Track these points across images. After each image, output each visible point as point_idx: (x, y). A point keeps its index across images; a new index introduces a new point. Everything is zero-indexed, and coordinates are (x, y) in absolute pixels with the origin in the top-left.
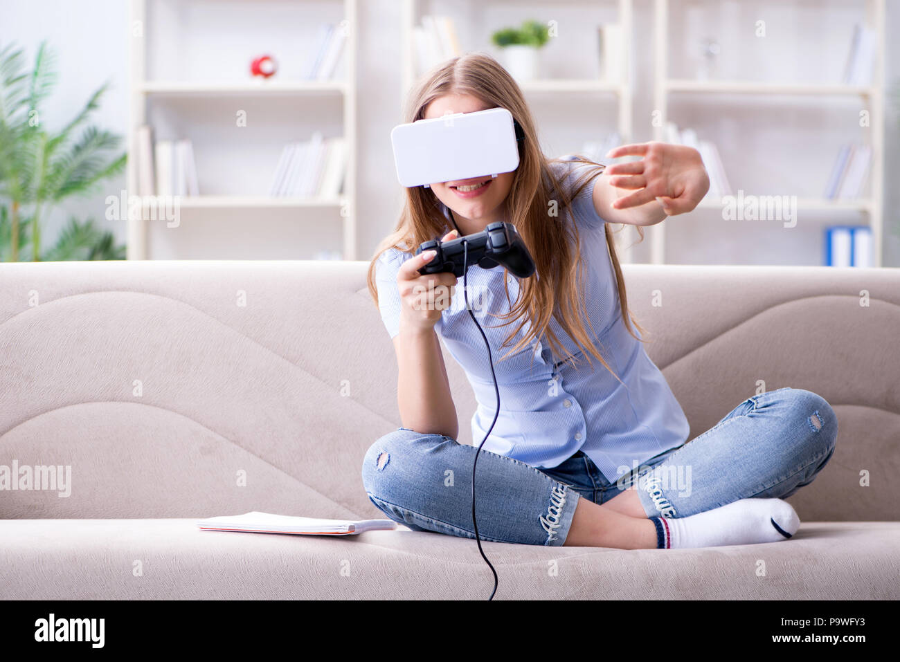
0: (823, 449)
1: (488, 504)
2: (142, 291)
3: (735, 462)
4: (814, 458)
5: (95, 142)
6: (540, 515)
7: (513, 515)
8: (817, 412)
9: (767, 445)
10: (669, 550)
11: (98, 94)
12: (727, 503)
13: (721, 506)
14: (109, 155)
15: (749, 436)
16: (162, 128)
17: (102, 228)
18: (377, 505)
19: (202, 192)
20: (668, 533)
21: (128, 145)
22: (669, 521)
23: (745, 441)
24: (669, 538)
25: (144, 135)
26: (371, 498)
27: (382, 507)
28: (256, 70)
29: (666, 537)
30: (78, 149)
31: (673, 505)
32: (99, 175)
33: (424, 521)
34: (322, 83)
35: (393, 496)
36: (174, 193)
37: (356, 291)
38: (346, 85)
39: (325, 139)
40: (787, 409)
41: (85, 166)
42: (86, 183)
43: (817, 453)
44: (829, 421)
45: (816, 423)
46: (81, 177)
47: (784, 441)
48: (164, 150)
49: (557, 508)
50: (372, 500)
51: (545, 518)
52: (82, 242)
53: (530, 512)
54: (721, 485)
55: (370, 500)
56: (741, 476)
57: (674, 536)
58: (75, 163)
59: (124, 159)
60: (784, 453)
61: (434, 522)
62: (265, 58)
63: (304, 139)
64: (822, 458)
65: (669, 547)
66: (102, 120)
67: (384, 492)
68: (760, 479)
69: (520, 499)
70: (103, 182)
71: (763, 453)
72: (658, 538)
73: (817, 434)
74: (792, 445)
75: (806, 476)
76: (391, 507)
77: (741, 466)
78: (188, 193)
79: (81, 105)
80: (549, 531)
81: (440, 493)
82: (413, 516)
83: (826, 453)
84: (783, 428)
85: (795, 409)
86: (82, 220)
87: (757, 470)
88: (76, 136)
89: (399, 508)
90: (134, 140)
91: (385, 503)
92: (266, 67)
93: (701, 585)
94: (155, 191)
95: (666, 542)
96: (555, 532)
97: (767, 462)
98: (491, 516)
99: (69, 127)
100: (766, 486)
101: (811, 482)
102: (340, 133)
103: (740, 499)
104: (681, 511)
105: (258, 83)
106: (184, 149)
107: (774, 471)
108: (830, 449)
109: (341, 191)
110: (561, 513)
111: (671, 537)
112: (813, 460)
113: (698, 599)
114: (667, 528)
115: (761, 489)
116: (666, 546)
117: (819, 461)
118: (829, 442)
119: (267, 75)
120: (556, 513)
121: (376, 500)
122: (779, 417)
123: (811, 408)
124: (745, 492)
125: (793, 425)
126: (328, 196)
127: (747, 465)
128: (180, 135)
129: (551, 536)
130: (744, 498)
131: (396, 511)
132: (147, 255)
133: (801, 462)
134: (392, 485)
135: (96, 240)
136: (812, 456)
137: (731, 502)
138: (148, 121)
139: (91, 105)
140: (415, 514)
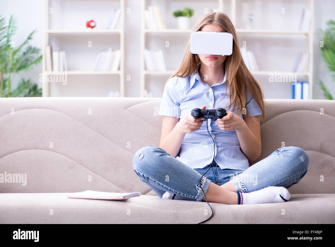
0: (304, 169)
1: (178, 178)
2: (47, 108)
3: (271, 171)
4: (301, 172)
5: (31, 51)
6: (196, 185)
7: (186, 183)
8: (303, 155)
9: (283, 166)
10: (242, 205)
11: (31, 34)
12: (266, 187)
13: (264, 188)
14: (36, 56)
15: (277, 162)
16: (55, 47)
17: (33, 82)
18: (137, 173)
19: (69, 69)
20: (242, 198)
21: (42, 53)
22: (243, 194)
23: (275, 164)
24: (242, 200)
25: (48, 49)
26: (135, 170)
27: (138, 174)
28: (88, 25)
29: (241, 200)
30: (24, 54)
31: (246, 187)
32: (32, 63)
33: (153, 181)
34: (112, 30)
35: (143, 170)
36: (59, 70)
37: (126, 109)
38: (121, 31)
39: (113, 50)
40: (292, 153)
41: (27, 60)
42: (27, 66)
43: (301, 170)
44: (307, 159)
45: (302, 159)
46: (26, 64)
47: (290, 165)
48: (55, 54)
49: (203, 183)
50: (135, 171)
51: (198, 186)
52: (26, 88)
53: (193, 183)
54: (265, 180)
55: (134, 171)
56: (272, 177)
57: (244, 200)
58: (24, 59)
59: (41, 57)
60: (290, 169)
61: (157, 182)
62: (92, 21)
63: (106, 50)
64: (303, 172)
65: (242, 204)
66: (33, 43)
67: (140, 168)
68: (280, 178)
69: (190, 178)
70: (34, 65)
71: (282, 168)
72: (238, 200)
73: (302, 163)
74: (293, 166)
75: (297, 179)
76: (142, 174)
77: (273, 173)
78: (64, 70)
79: (26, 38)
80: (199, 191)
81: (161, 171)
82: (149, 178)
83: (305, 171)
84: (290, 160)
85: (295, 153)
86: (26, 80)
87: (279, 174)
88: (24, 49)
89: (145, 175)
90: (45, 51)
91: (140, 172)
92: (92, 24)
93: (254, 218)
94: (52, 69)
95: (241, 202)
96: (201, 192)
97: (283, 172)
98: (178, 182)
99: (21, 46)
100: (281, 181)
101: (298, 182)
102: (119, 48)
103: (271, 186)
104: (249, 189)
105: (89, 30)
106: (62, 54)
107: (285, 176)
108: (306, 169)
109: (119, 69)
110: (204, 185)
111: (243, 200)
112: (300, 173)
113: (253, 223)
114: (242, 197)
115: (280, 182)
116: (241, 203)
117: (302, 174)
118: (306, 167)
119: (92, 27)
120: (202, 185)
121: (137, 171)
122: (289, 156)
123: (300, 154)
124: (273, 183)
125: (294, 159)
126: (114, 71)
127: (276, 173)
128: (61, 49)
129: (199, 193)
130: (273, 186)
131: (143, 176)
132: (49, 95)
133: (295, 173)
134: (143, 166)
135: (31, 87)
136: (300, 171)
137: (267, 187)
138: (50, 44)
139: (29, 38)
140: (150, 178)
